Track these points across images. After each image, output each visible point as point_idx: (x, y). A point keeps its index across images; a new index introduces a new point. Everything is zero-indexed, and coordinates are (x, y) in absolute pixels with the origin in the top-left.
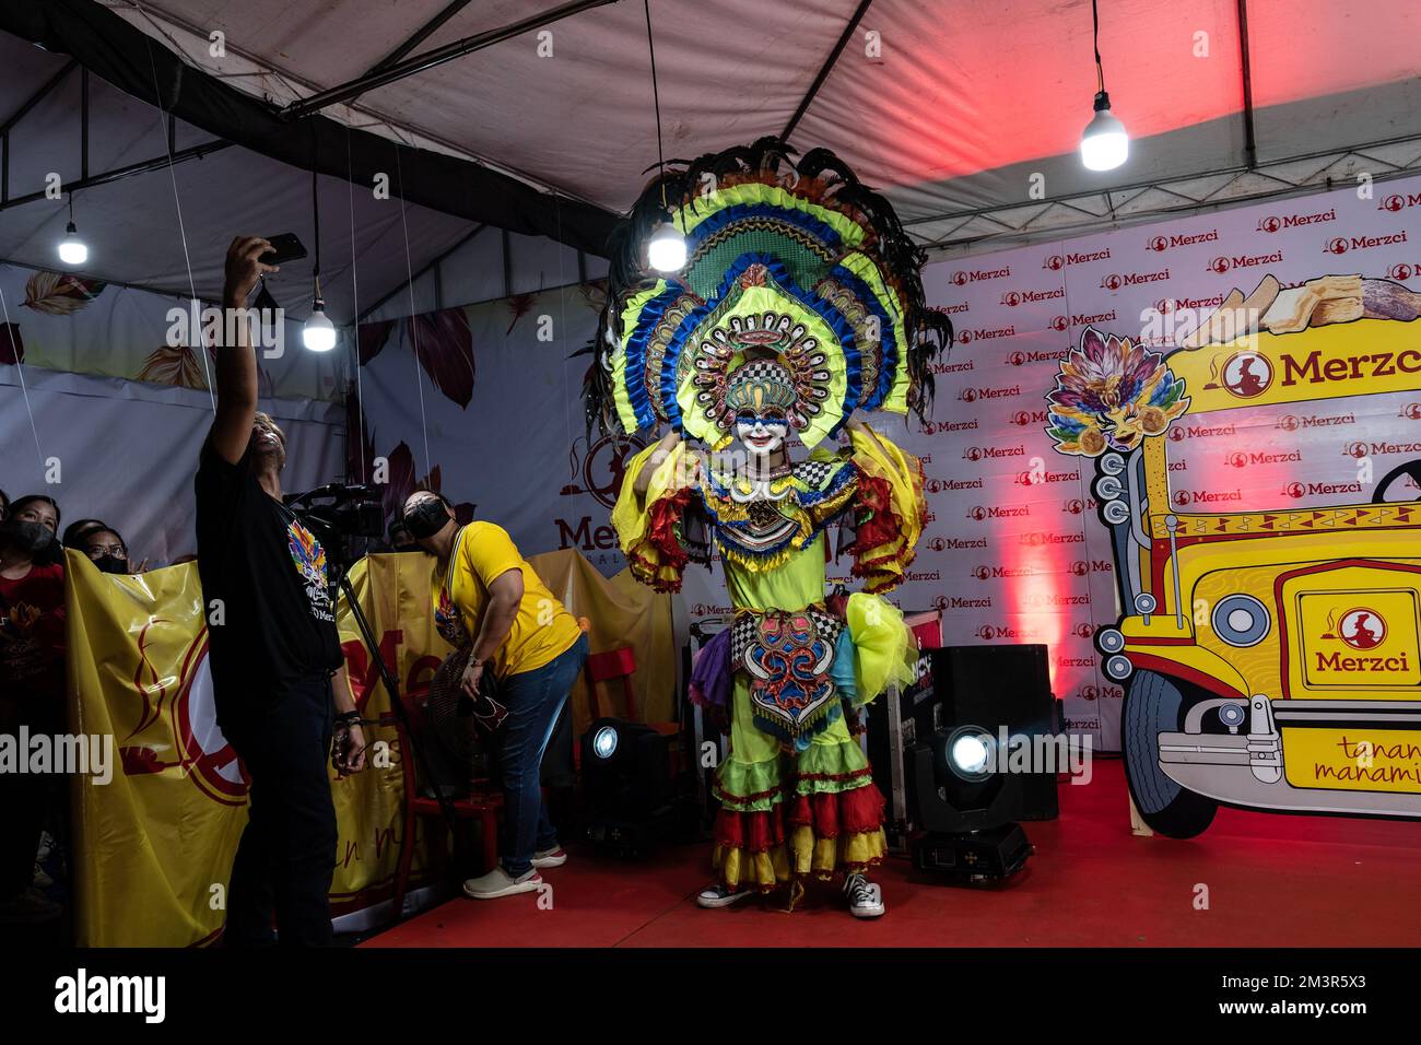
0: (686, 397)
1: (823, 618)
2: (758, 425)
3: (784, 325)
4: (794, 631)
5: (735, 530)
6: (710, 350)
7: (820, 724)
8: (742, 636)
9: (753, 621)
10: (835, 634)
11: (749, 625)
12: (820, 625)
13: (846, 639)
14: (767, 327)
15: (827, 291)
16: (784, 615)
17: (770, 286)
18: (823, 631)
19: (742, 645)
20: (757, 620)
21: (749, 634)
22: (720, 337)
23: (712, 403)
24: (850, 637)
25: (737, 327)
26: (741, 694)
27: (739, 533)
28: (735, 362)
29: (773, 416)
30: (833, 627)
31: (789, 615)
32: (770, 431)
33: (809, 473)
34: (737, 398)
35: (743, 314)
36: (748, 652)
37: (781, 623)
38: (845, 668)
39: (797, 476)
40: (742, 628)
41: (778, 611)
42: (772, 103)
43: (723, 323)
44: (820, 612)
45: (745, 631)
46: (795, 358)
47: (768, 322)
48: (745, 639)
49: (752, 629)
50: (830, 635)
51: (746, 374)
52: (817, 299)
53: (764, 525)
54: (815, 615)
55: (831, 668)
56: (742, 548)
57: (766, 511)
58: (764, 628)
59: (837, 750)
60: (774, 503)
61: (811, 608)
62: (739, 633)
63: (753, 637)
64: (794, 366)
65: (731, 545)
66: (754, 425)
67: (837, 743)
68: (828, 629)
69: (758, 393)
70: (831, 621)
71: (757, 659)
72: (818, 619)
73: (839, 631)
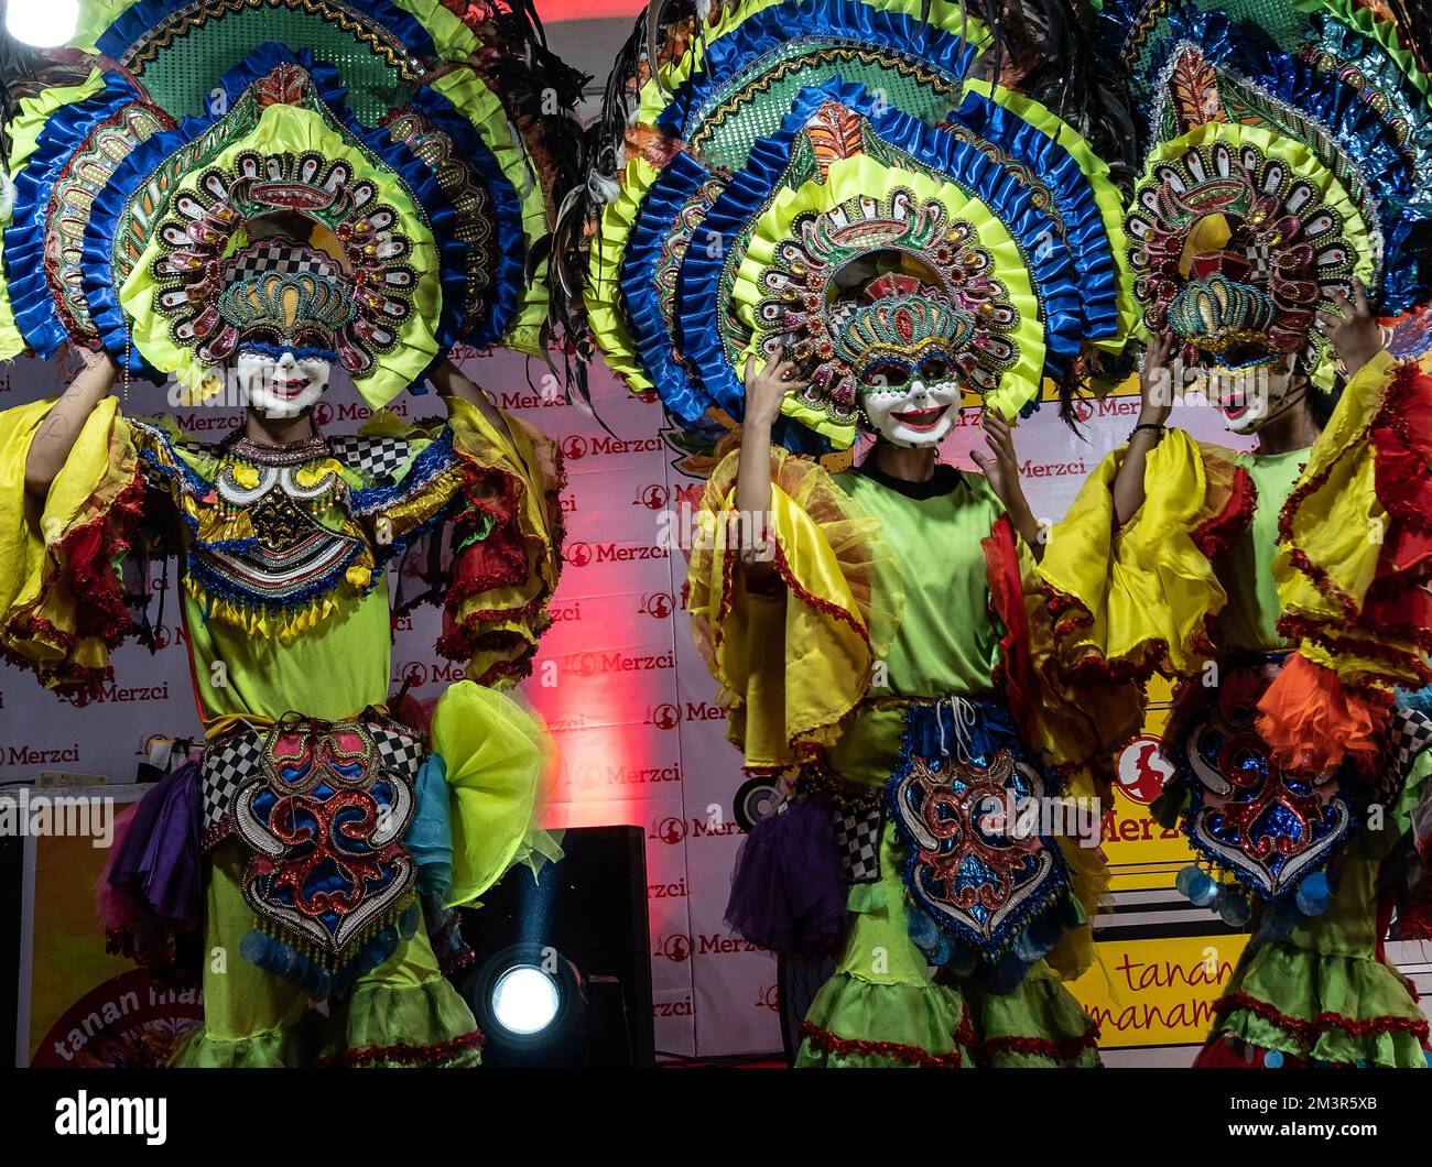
0: (136, 297)
1: (391, 735)
2: (287, 357)
3: (337, 178)
4: (334, 758)
5: (228, 559)
6: (193, 210)
7: (379, 945)
8: (228, 772)
9: (252, 739)
10: (412, 764)
11: (244, 749)
12: (385, 748)
13: (434, 773)
14: (305, 180)
15: (404, 130)
16: (320, 728)
18: (390, 758)
19: (229, 789)
20: (263, 738)
21: (244, 767)
22: (217, 188)
23: (188, 311)
24: (444, 769)
25: (251, 173)
26: (224, 892)
27: (238, 565)
29: (312, 343)
30: (410, 752)
31: (328, 726)
32: (307, 371)
33: (365, 455)
36: (242, 801)
37: (311, 742)
38: (433, 830)
39: (342, 458)
40: (229, 755)
41: (304, 719)
43: (225, 160)
44: (384, 723)
45: (236, 761)
46: (357, 240)
47: (308, 172)
48: (236, 777)
49: (252, 755)
50: (404, 766)
51: (251, 264)
52: (386, 142)
53: (286, 546)
54: (374, 729)
55: (406, 832)
56: (240, 591)
57: (289, 520)
58: (277, 754)
59: (422, 996)
60: (305, 504)
61: (368, 715)
62: (221, 766)
63: (252, 770)
64: (354, 254)
65: (220, 589)
66: (277, 357)
67: (418, 984)
68: (401, 756)
70: (406, 741)
72: (380, 737)
73: (420, 761)
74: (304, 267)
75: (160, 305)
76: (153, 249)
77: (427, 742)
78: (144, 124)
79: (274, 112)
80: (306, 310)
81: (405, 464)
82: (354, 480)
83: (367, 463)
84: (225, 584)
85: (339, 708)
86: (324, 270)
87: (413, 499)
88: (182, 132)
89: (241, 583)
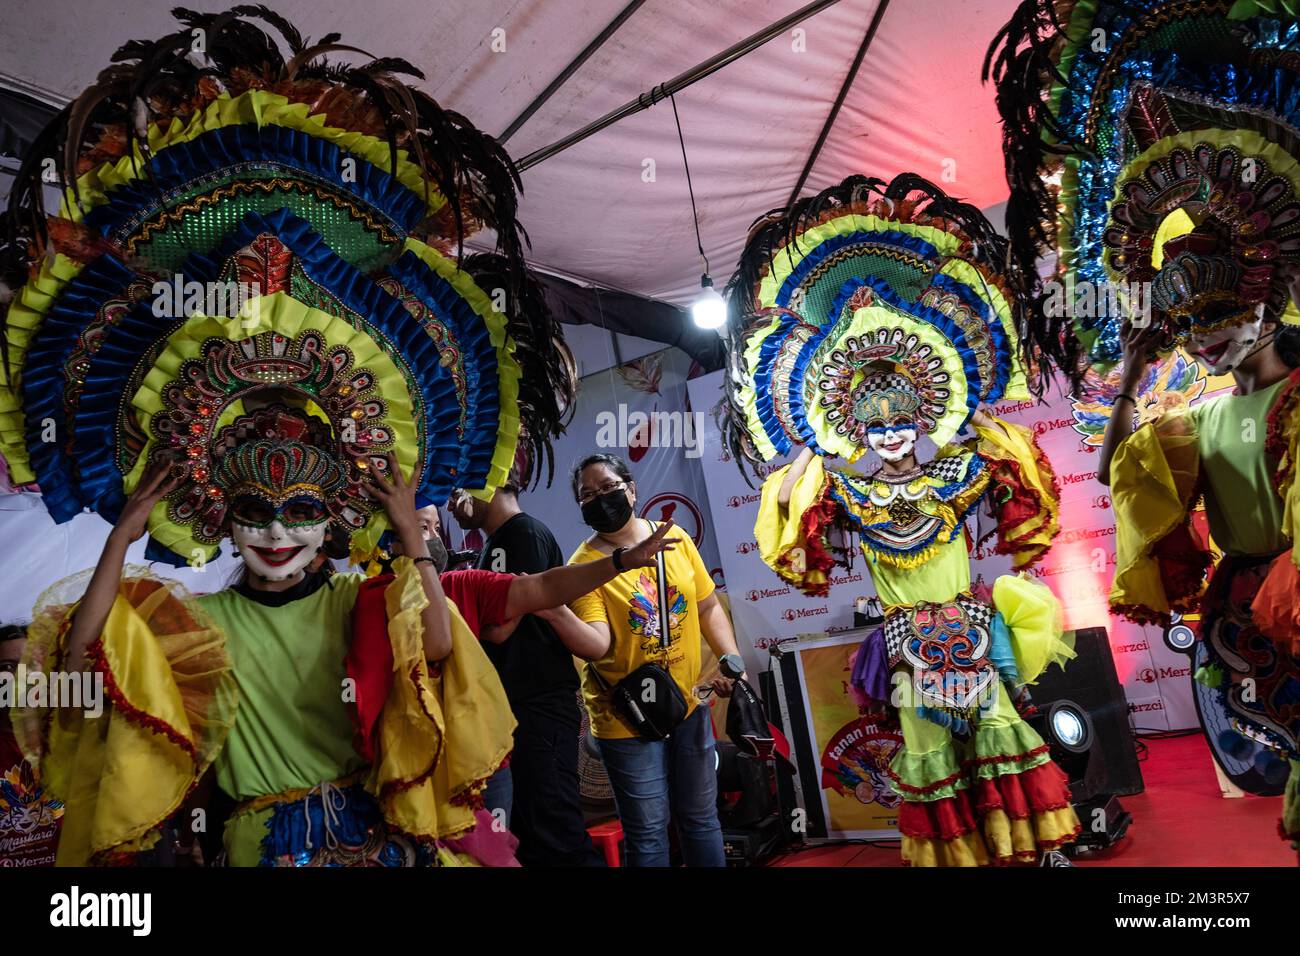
0: (815, 418)
1: (973, 606)
2: (889, 433)
3: (897, 337)
4: (946, 621)
5: (880, 533)
6: (832, 371)
8: (896, 632)
9: (905, 616)
10: (987, 619)
11: (902, 620)
12: (971, 613)
13: (999, 622)
14: (882, 342)
17: (878, 305)
18: (975, 617)
19: (898, 640)
20: (909, 614)
21: (903, 629)
22: (840, 358)
23: (841, 420)
24: (1003, 620)
25: (854, 347)
27: (885, 535)
28: (857, 380)
29: (901, 423)
30: (984, 613)
31: (940, 606)
32: (900, 437)
33: (941, 469)
34: (865, 412)
35: (857, 335)
36: (905, 645)
37: (933, 614)
38: (1003, 650)
39: (930, 475)
40: (895, 624)
41: (928, 604)
42: (774, 182)
43: (840, 345)
44: (969, 600)
45: (899, 626)
46: (914, 366)
47: (882, 338)
48: (900, 634)
49: (906, 623)
50: (983, 620)
51: (868, 388)
53: (907, 524)
54: (964, 603)
55: (989, 653)
56: (887, 547)
57: (907, 511)
58: (917, 621)
59: (1011, 731)
60: (914, 503)
61: (960, 598)
62: (893, 629)
63: (907, 630)
64: (913, 373)
66: (884, 433)
68: (980, 615)
69: (885, 405)
70: (982, 608)
71: (915, 651)
72: (968, 608)
73: (991, 617)
74: (894, 383)
75: (828, 419)
76: (818, 394)
77: (993, 607)
78: (805, 334)
79: (860, 313)
80: (894, 408)
81: (963, 469)
82: (939, 483)
83: (943, 473)
84: (880, 545)
85: (944, 596)
86: (903, 382)
87: (973, 485)
88: (820, 334)
89: (889, 544)
